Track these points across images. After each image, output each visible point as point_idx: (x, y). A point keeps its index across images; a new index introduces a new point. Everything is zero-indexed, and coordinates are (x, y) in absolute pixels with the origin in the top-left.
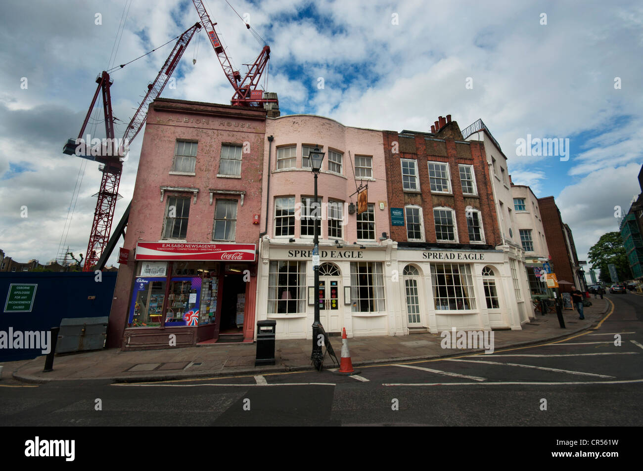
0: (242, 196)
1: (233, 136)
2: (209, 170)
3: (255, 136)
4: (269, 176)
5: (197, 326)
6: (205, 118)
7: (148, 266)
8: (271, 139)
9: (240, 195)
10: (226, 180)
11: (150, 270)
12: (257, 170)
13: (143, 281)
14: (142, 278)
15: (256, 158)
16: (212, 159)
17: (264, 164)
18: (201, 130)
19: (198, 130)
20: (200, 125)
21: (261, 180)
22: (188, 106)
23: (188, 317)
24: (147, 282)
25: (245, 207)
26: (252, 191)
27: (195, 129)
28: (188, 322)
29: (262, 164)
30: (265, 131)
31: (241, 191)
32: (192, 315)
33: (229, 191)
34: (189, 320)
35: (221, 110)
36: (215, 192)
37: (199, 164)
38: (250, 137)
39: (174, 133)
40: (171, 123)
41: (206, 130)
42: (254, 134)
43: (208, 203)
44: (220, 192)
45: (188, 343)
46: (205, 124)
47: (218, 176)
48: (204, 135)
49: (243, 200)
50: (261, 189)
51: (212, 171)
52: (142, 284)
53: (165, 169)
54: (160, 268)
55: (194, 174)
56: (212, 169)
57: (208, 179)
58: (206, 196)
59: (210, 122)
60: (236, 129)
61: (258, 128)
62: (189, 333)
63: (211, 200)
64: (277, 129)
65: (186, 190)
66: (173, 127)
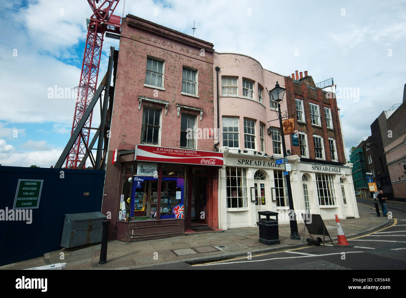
0: (202, 113)
1: (191, 61)
2: (175, 88)
3: (206, 64)
4: (218, 99)
5: (184, 219)
6: (170, 41)
7: (142, 167)
8: (218, 69)
9: (199, 112)
10: (188, 98)
11: (144, 170)
12: (209, 92)
13: (140, 179)
14: (139, 177)
15: (208, 83)
16: (177, 78)
17: (214, 88)
18: (166, 51)
19: (165, 51)
20: (166, 47)
21: (212, 101)
22: (156, 28)
23: (176, 211)
24: (143, 180)
25: (203, 122)
26: (207, 110)
27: (162, 50)
28: (177, 215)
29: (212, 88)
30: (213, 62)
31: (201, 109)
32: (179, 209)
33: (193, 107)
34: (177, 213)
35: (181, 37)
36: (182, 106)
37: (167, 81)
38: (203, 65)
39: (145, 49)
40: (142, 40)
41: (170, 52)
42: (206, 63)
43: (176, 116)
44: (185, 107)
45: (178, 233)
46: (170, 47)
47: (182, 93)
48: (169, 57)
49: (201, 116)
50: (213, 108)
51: (177, 88)
52: (139, 183)
53: (140, 81)
54: (152, 168)
55: (164, 89)
56: (177, 86)
57: (175, 95)
58: (174, 109)
59: (173, 46)
60: (193, 56)
61: (208, 58)
62: (178, 224)
63: (178, 113)
64: (222, 62)
65: (160, 102)
66: (144, 44)
